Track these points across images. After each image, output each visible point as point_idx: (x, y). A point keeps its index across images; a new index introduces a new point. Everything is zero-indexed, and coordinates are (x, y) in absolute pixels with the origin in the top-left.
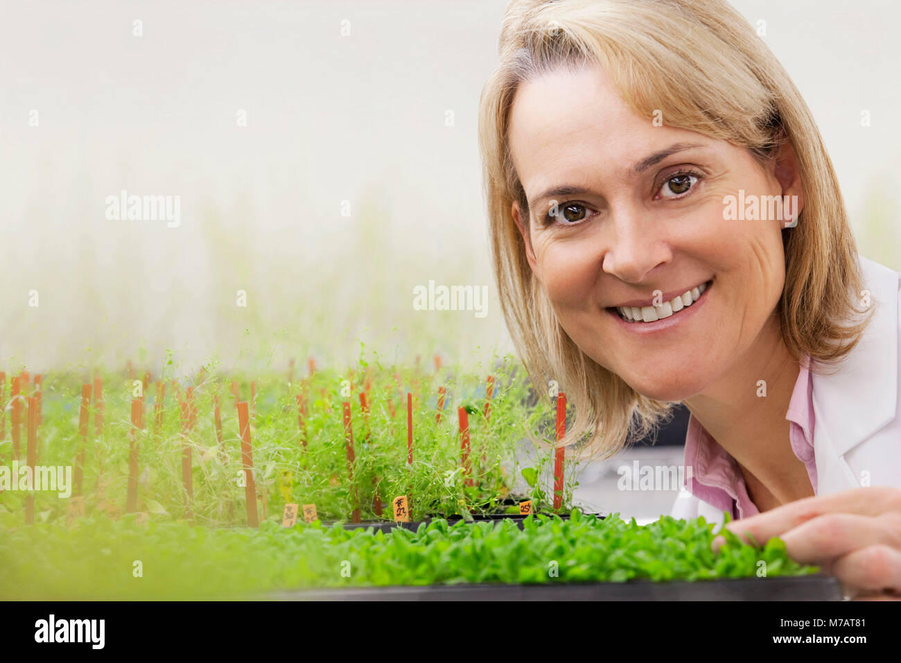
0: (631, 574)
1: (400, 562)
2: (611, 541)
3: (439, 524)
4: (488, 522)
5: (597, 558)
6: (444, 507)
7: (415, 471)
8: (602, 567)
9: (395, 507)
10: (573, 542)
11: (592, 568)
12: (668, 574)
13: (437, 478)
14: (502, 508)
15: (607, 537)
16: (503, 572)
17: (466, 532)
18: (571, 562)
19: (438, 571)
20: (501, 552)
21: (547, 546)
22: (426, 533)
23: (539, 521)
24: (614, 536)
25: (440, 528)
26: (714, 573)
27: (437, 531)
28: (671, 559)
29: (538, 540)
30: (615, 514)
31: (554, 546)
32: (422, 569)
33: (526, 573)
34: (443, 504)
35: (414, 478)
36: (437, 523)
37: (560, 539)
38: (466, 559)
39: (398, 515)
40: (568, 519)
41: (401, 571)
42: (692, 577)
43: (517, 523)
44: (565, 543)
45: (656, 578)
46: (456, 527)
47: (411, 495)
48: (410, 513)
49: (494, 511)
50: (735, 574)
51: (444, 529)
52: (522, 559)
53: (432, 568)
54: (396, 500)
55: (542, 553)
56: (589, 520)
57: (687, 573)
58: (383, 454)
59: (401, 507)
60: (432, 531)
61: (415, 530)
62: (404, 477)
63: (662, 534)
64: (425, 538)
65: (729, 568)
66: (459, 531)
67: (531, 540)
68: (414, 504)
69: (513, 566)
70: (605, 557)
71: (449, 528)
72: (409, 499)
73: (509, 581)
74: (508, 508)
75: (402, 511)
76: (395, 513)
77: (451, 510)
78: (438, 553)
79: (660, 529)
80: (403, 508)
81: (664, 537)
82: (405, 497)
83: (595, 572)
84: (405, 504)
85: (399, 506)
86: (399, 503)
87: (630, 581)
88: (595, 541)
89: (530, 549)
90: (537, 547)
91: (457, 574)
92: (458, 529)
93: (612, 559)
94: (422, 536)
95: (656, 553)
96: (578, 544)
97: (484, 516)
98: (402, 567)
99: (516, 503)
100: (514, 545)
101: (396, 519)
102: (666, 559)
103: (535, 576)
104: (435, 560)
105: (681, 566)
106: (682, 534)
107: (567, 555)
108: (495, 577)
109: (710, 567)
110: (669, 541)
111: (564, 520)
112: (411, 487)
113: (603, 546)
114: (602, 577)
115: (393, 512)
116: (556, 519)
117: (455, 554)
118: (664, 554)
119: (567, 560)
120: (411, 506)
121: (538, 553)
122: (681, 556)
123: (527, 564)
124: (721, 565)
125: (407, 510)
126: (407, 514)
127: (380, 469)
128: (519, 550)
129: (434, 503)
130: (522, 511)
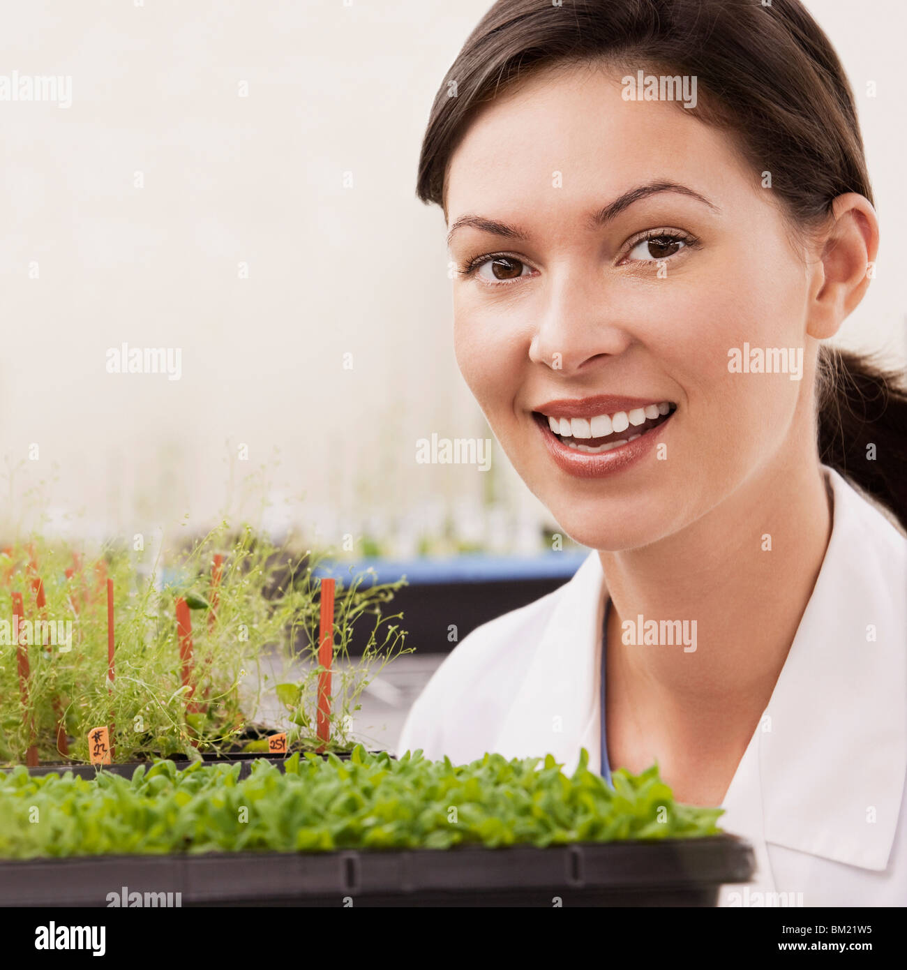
0: (456, 837)
1: (122, 822)
2: (422, 792)
3: (164, 767)
4: (232, 764)
5: (407, 814)
6: (161, 743)
7: (120, 691)
8: (413, 827)
9: (92, 743)
10: (368, 793)
11: (400, 829)
12: (509, 837)
13: (152, 702)
14: (240, 743)
15: (417, 784)
16: (272, 835)
17: (205, 778)
18: (369, 821)
19: (178, 833)
20: (270, 807)
21: (334, 798)
22: (146, 781)
23: (307, 763)
24: (426, 783)
25: (165, 772)
26: (573, 835)
27: (162, 777)
28: (511, 816)
29: (317, 790)
30: (415, 753)
31: (343, 798)
32: (156, 831)
33: (306, 837)
34: (159, 739)
35: (119, 702)
36: (161, 765)
37: (348, 787)
38: (218, 817)
39: (95, 754)
40: (349, 759)
41: (126, 836)
42: (543, 841)
43: (276, 765)
44: (357, 792)
45: (492, 842)
46: (189, 772)
47: (114, 725)
48: (113, 752)
49: (229, 748)
50: (604, 836)
51: (171, 774)
52: (298, 818)
53: (168, 832)
54: (92, 733)
55: (327, 808)
56: (380, 760)
57: (534, 836)
58: (71, 667)
59: (100, 743)
60: (155, 778)
61: (128, 776)
62: (103, 700)
63: (494, 779)
64: (145, 787)
65: (595, 829)
66: (193, 777)
67: (309, 790)
68: (118, 739)
69: (286, 827)
70: (417, 813)
71: (178, 774)
72: (111, 731)
73: (281, 848)
74: (247, 743)
75: (101, 748)
76: (92, 751)
77: (171, 746)
78: (176, 810)
79: (489, 772)
80: (103, 745)
81: (497, 784)
82: (106, 728)
83: (404, 835)
84: (105, 739)
85: (96, 741)
86: (97, 736)
87: (454, 848)
88: (401, 791)
89: (309, 802)
90: (317, 799)
91: (206, 839)
92: (191, 775)
93: (428, 817)
94: (139, 784)
95: (488, 807)
96: (378, 795)
97: (218, 756)
98: (126, 829)
99: (261, 736)
100: (287, 796)
101: (93, 760)
102: (503, 815)
103: (320, 840)
104: (172, 818)
105: (527, 825)
106: (523, 780)
107: (362, 811)
108: (262, 843)
109: (566, 827)
110: (503, 789)
111: (343, 760)
112: (113, 713)
113: (412, 797)
114: (414, 841)
115: (88, 750)
116: (333, 760)
117: (201, 810)
118: (501, 808)
119: (362, 818)
120: (113, 741)
121: (320, 808)
122: (526, 811)
123: (307, 823)
124: (582, 822)
125: (108, 747)
126: (109, 753)
127: (66, 688)
128: (294, 804)
129: (147, 738)
130: (272, 748)
